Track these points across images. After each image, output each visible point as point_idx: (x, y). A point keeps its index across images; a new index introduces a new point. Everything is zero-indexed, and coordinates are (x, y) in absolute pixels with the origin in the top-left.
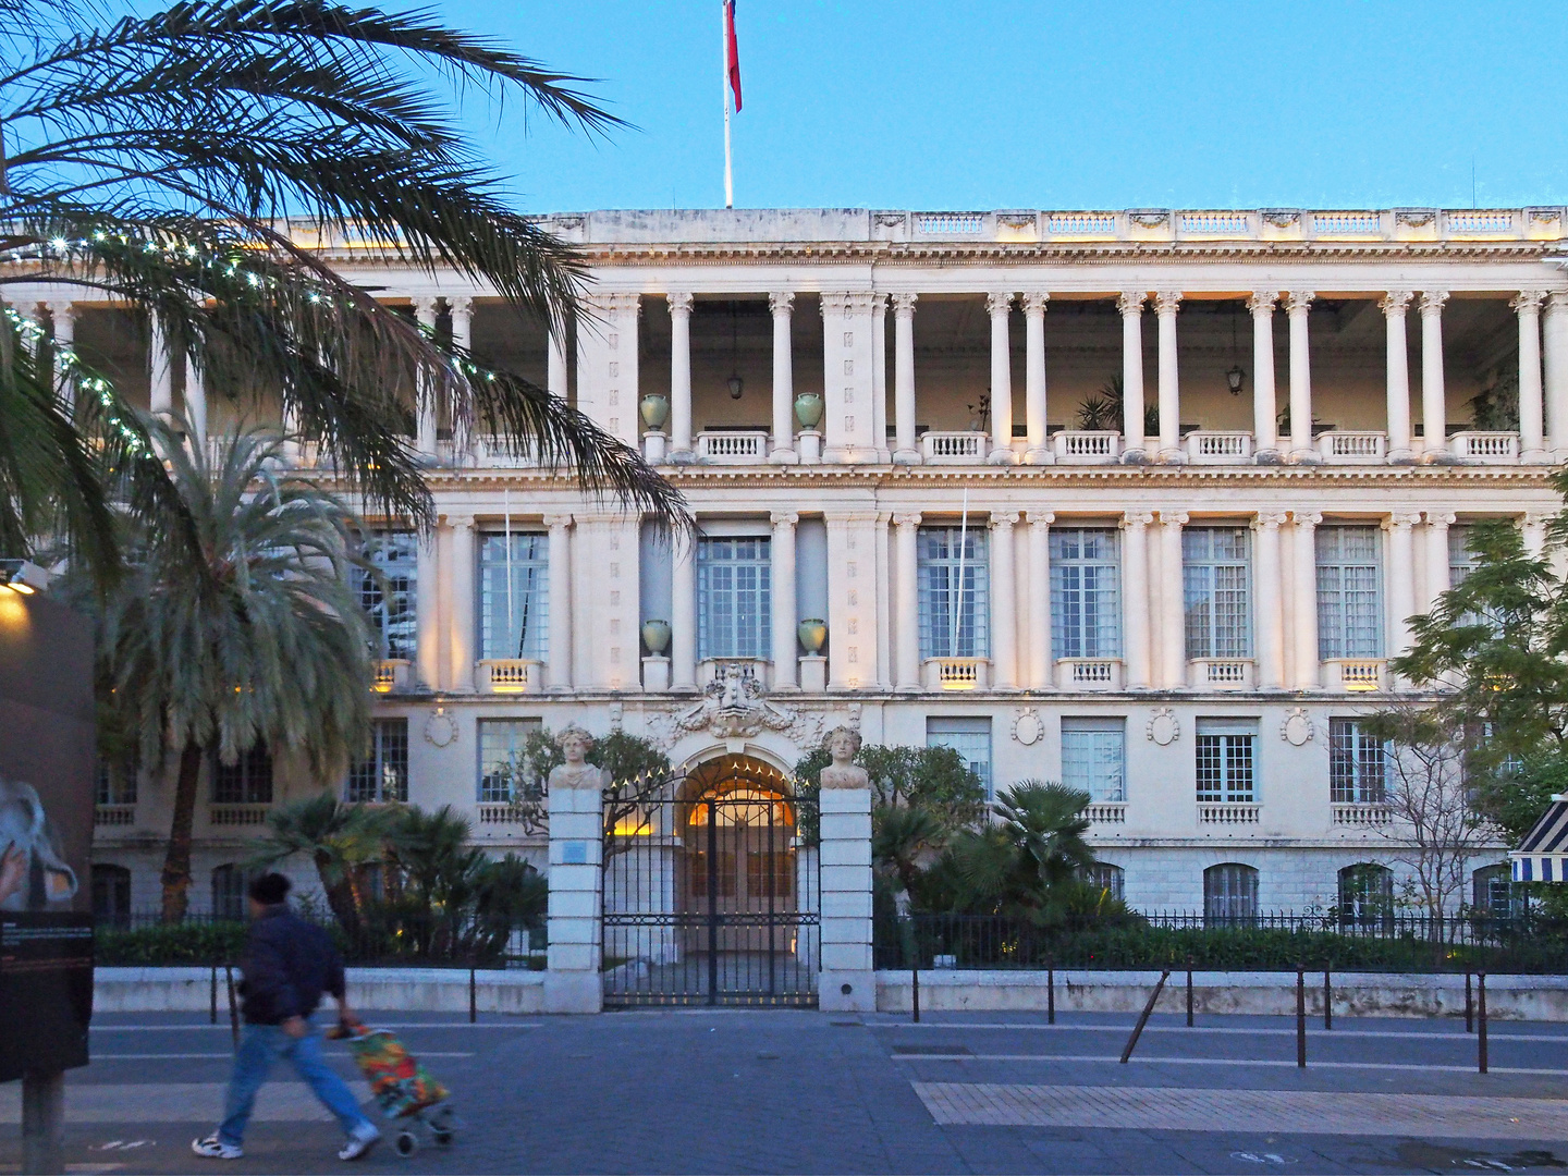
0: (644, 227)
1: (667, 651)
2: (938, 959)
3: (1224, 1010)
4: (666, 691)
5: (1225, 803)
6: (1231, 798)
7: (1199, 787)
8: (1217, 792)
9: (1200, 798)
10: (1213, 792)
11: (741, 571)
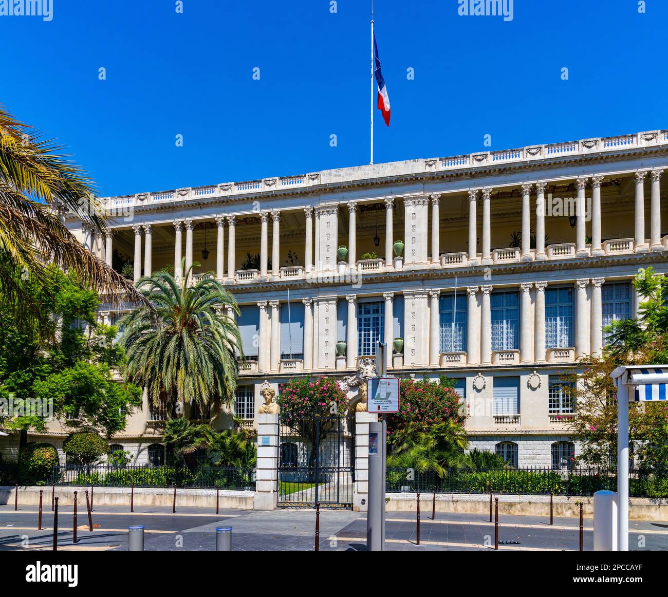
0: (340, 176)
1: (346, 354)
2: (402, 488)
3: (517, 513)
4: (344, 370)
5: (561, 413)
6: (564, 411)
7: (550, 406)
8: (558, 409)
9: (550, 412)
10: (556, 409)
11: (374, 319)
